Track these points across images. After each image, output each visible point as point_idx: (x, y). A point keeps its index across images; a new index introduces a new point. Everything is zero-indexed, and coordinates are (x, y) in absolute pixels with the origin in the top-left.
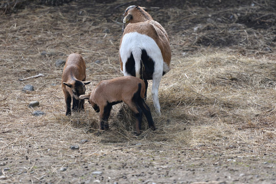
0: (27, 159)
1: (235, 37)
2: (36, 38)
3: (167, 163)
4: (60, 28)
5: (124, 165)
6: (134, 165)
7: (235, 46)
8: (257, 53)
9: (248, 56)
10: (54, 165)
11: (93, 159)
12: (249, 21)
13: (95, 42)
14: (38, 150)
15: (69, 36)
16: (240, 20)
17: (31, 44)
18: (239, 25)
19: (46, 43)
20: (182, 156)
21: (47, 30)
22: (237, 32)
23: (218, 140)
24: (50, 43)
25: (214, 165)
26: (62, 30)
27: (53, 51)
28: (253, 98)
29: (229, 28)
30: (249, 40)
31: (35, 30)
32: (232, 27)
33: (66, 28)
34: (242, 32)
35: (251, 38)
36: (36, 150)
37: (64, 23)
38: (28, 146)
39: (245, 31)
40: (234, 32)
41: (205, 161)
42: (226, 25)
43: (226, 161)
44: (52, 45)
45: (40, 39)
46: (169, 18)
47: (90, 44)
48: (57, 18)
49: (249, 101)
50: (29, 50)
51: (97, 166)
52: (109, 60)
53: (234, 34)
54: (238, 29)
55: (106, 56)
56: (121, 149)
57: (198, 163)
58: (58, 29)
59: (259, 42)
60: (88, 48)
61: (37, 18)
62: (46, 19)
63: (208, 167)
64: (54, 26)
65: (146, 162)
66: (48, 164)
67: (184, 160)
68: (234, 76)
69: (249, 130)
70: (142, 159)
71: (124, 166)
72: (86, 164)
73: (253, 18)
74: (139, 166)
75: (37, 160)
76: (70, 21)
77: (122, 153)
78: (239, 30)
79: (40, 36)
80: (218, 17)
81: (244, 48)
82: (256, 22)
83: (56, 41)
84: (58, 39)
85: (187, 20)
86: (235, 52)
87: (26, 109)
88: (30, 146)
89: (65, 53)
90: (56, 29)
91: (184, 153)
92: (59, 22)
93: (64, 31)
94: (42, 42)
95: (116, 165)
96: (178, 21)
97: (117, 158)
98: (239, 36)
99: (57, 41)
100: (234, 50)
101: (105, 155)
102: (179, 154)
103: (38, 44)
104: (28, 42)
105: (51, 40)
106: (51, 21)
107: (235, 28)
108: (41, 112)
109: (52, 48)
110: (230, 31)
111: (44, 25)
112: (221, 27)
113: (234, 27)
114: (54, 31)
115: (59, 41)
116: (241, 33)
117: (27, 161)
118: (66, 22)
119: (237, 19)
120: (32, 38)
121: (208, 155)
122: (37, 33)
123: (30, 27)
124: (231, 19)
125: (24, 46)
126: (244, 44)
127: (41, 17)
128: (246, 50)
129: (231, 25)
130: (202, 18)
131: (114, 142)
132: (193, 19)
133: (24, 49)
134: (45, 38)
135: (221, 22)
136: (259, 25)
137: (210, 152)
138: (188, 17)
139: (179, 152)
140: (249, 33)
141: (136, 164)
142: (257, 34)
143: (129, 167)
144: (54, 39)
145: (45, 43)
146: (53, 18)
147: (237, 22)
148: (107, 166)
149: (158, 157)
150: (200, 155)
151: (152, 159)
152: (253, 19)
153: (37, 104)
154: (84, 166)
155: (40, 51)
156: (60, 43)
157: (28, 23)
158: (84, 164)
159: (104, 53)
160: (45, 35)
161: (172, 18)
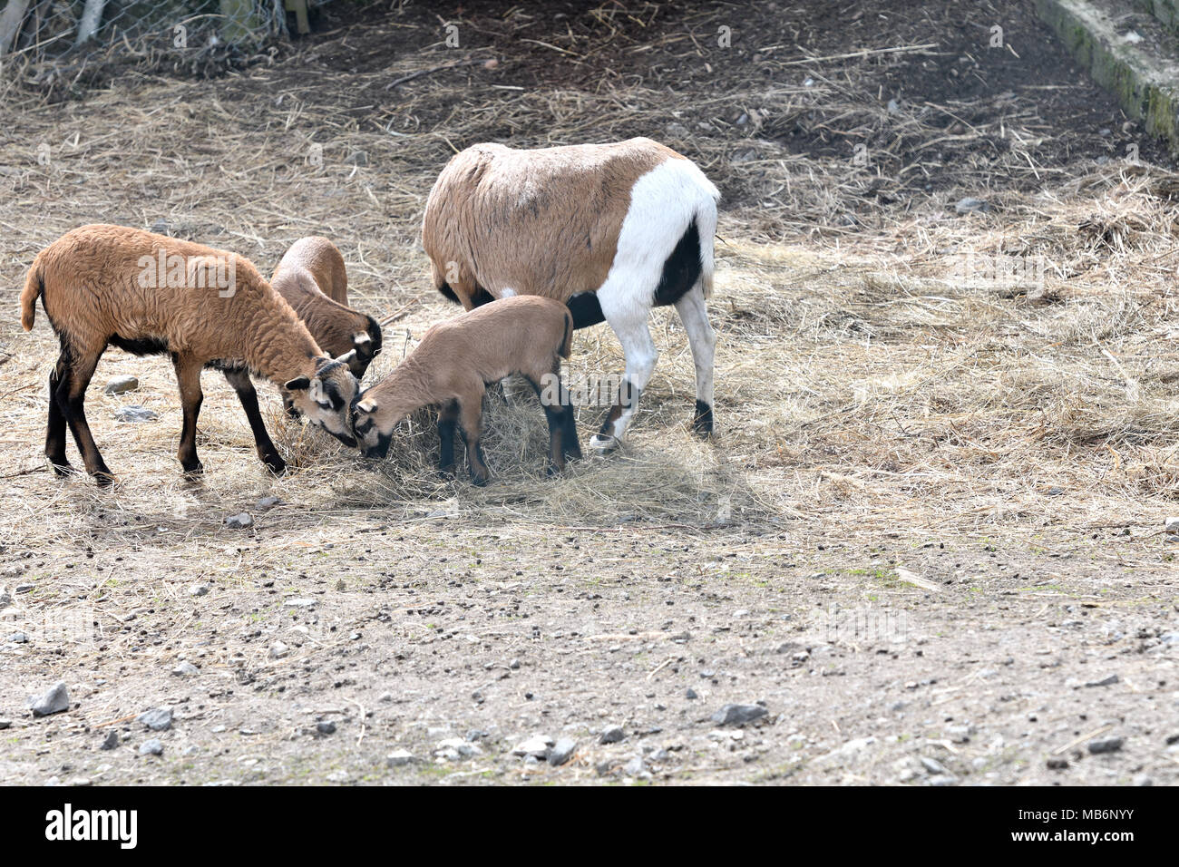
0: (90, 556)
1: (750, 181)
2: (139, 179)
3: (519, 574)
4: (214, 147)
5: (384, 579)
6: (415, 579)
7: (747, 209)
8: (816, 232)
9: (787, 243)
10: (171, 576)
11: (294, 559)
12: (797, 131)
13: (321, 191)
14: (125, 528)
15: (239, 174)
16: (768, 131)
17: (122, 198)
18: (763, 143)
19: (168, 195)
20: (567, 550)
21: (173, 155)
22: (757, 166)
23: (682, 500)
24: (181, 193)
25: (660, 579)
26: (220, 152)
27: (190, 218)
28: (796, 374)
29: (735, 153)
30: (792, 192)
31: (133, 152)
32: (744, 151)
33: (234, 148)
34: (771, 165)
35: (798, 185)
36: (120, 529)
37: (227, 132)
38: (97, 515)
39: (782, 162)
40: (747, 167)
41: (637, 568)
42: (725, 143)
43: (699, 568)
44: (189, 199)
45: (151, 183)
46: (551, 119)
47: (304, 199)
48: (205, 118)
49: (782, 383)
50: (115, 215)
51: (303, 581)
52: (360, 250)
53: (747, 172)
54: (759, 158)
55: (352, 237)
56: (382, 529)
57: (613, 574)
58: (207, 152)
59: (823, 197)
60: (297, 209)
61: (146, 117)
62: (170, 118)
63: (641, 588)
64: (196, 143)
65: (456, 569)
66: (155, 574)
67: (572, 564)
68: (744, 303)
69: (778, 471)
70: (443, 561)
71: (386, 582)
72: (269, 573)
73: (808, 124)
74: (431, 583)
75: (120, 559)
76: (245, 127)
77: (383, 539)
78: (764, 162)
79: (150, 172)
80: (701, 119)
81: (777, 218)
82: (818, 135)
83: (199, 187)
84: (205, 183)
85: (605, 128)
86: (748, 228)
87: (99, 398)
88: (101, 517)
89: (227, 226)
90: (201, 152)
91: (573, 544)
92: (211, 130)
93: (227, 156)
94: (158, 190)
95: (360, 578)
96: (577, 129)
97: (366, 555)
98: (763, 180)
99: (205, 188)
100: (744, 223)
101: (332, 546)
102: (559, 547)
103: (143, 196)
104: (114, 190)
105: (186, 184)
106: (186, 126)
107: (750, 154)
108: (143, 410)
109: (186, 210)
110: (735, 164)
111: (164, 139)
112: (710, 149)
113: (750, 149)
114: (196, 156)
115: (210, 188)
116: (769, 171)
117: (89, 561)
118: (234, 129)
119: (758, 124)
120: (126, 178)
121: (646, 548)
122: (141, 163)
123: (122, 143)
124: (741, 127)
125: (101, 203)
126: (777, 205)
127: (157, 114)
128: (782, 221)
129: (741, 143)
130: (651, 121)
131: (362, 506)
132: (624, 125)
133: (101, 212)
134: (165, 180)
135: (711, 136)
136: (827, 144)
137: (654, 541)
138: (609, 119)
139: (560, 540)
140: (794, 169)
141: (423, 576)
142: (819, 172)
143: (401, 585)
144: (195, 182)
145: (164, 193)
146: (192, 116)
147: (757, 136)
148: (334, 581)
149: (491, 556)
150: (622, 549)
151: (473, 560)
152: (808, 126)
153: (132, 385)
154: (262, 582)
155: (149, 220)
156: (212, 196)
157: (116, 132)
158: (264, 576)
159: (346, 226)
160: (165, 168)
161: (560, 119)
